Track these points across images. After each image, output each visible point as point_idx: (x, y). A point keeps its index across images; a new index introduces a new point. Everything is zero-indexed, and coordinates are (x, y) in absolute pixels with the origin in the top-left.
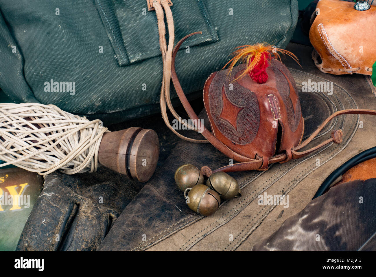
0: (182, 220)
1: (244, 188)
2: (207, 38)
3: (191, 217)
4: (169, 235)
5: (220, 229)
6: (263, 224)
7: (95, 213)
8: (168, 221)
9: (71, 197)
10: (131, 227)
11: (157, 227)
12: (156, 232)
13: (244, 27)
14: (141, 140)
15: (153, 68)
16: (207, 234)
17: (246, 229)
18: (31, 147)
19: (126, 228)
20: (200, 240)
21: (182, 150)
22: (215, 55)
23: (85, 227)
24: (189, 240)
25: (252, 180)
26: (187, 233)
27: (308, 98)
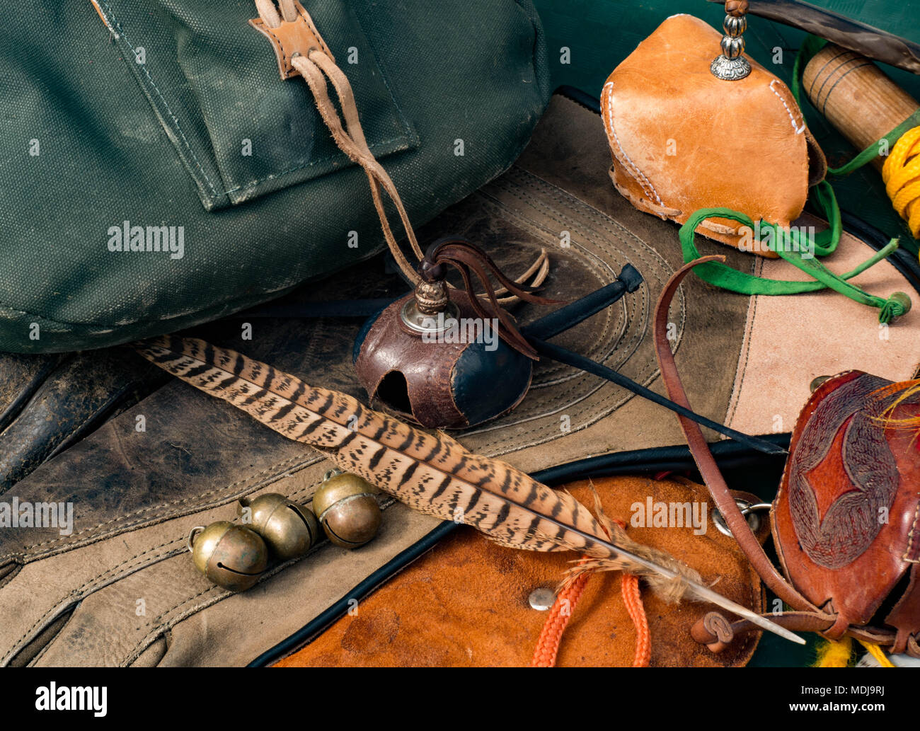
0: (139, 512)
3: (161, 509)
4: (94, 539)
8: (107, 510)
16: (180, 552)
20: (159, 561)
24: (135, 557)
26: (137, 540)
27: (576, 285)
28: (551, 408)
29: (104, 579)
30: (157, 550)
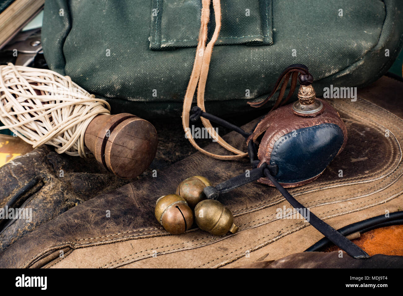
0: (141, 230)
1: (238, 216)
2: (257, 38)
3: (153, 230)
4: (115, 241)
5: (182, 253)
6: (237, 261)
7: (56, 197)
8: (124, 226)
9: (39, 173)
10: (78, 219)
11: (107, 228)
12: (103, 233)
13: (307, 35)
14: (123, 127)
15: (185, 58)
16: (162, 254)
17: (213, 262)
18: (26, 113)
19: (72, 219)
20: (150, 257)
21: (194, 159)
22: (261, 60)
23: (35, 208)
24: (136, 253)
25: (252, 211)
26: (138, 245)
27: (375, 138)
28: (366, 194)
29: (118, 263)
30: (149, 251)
